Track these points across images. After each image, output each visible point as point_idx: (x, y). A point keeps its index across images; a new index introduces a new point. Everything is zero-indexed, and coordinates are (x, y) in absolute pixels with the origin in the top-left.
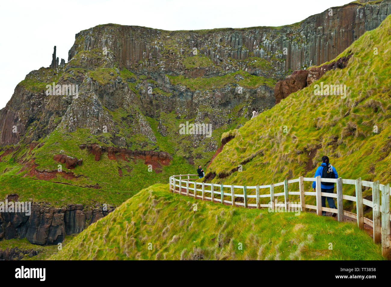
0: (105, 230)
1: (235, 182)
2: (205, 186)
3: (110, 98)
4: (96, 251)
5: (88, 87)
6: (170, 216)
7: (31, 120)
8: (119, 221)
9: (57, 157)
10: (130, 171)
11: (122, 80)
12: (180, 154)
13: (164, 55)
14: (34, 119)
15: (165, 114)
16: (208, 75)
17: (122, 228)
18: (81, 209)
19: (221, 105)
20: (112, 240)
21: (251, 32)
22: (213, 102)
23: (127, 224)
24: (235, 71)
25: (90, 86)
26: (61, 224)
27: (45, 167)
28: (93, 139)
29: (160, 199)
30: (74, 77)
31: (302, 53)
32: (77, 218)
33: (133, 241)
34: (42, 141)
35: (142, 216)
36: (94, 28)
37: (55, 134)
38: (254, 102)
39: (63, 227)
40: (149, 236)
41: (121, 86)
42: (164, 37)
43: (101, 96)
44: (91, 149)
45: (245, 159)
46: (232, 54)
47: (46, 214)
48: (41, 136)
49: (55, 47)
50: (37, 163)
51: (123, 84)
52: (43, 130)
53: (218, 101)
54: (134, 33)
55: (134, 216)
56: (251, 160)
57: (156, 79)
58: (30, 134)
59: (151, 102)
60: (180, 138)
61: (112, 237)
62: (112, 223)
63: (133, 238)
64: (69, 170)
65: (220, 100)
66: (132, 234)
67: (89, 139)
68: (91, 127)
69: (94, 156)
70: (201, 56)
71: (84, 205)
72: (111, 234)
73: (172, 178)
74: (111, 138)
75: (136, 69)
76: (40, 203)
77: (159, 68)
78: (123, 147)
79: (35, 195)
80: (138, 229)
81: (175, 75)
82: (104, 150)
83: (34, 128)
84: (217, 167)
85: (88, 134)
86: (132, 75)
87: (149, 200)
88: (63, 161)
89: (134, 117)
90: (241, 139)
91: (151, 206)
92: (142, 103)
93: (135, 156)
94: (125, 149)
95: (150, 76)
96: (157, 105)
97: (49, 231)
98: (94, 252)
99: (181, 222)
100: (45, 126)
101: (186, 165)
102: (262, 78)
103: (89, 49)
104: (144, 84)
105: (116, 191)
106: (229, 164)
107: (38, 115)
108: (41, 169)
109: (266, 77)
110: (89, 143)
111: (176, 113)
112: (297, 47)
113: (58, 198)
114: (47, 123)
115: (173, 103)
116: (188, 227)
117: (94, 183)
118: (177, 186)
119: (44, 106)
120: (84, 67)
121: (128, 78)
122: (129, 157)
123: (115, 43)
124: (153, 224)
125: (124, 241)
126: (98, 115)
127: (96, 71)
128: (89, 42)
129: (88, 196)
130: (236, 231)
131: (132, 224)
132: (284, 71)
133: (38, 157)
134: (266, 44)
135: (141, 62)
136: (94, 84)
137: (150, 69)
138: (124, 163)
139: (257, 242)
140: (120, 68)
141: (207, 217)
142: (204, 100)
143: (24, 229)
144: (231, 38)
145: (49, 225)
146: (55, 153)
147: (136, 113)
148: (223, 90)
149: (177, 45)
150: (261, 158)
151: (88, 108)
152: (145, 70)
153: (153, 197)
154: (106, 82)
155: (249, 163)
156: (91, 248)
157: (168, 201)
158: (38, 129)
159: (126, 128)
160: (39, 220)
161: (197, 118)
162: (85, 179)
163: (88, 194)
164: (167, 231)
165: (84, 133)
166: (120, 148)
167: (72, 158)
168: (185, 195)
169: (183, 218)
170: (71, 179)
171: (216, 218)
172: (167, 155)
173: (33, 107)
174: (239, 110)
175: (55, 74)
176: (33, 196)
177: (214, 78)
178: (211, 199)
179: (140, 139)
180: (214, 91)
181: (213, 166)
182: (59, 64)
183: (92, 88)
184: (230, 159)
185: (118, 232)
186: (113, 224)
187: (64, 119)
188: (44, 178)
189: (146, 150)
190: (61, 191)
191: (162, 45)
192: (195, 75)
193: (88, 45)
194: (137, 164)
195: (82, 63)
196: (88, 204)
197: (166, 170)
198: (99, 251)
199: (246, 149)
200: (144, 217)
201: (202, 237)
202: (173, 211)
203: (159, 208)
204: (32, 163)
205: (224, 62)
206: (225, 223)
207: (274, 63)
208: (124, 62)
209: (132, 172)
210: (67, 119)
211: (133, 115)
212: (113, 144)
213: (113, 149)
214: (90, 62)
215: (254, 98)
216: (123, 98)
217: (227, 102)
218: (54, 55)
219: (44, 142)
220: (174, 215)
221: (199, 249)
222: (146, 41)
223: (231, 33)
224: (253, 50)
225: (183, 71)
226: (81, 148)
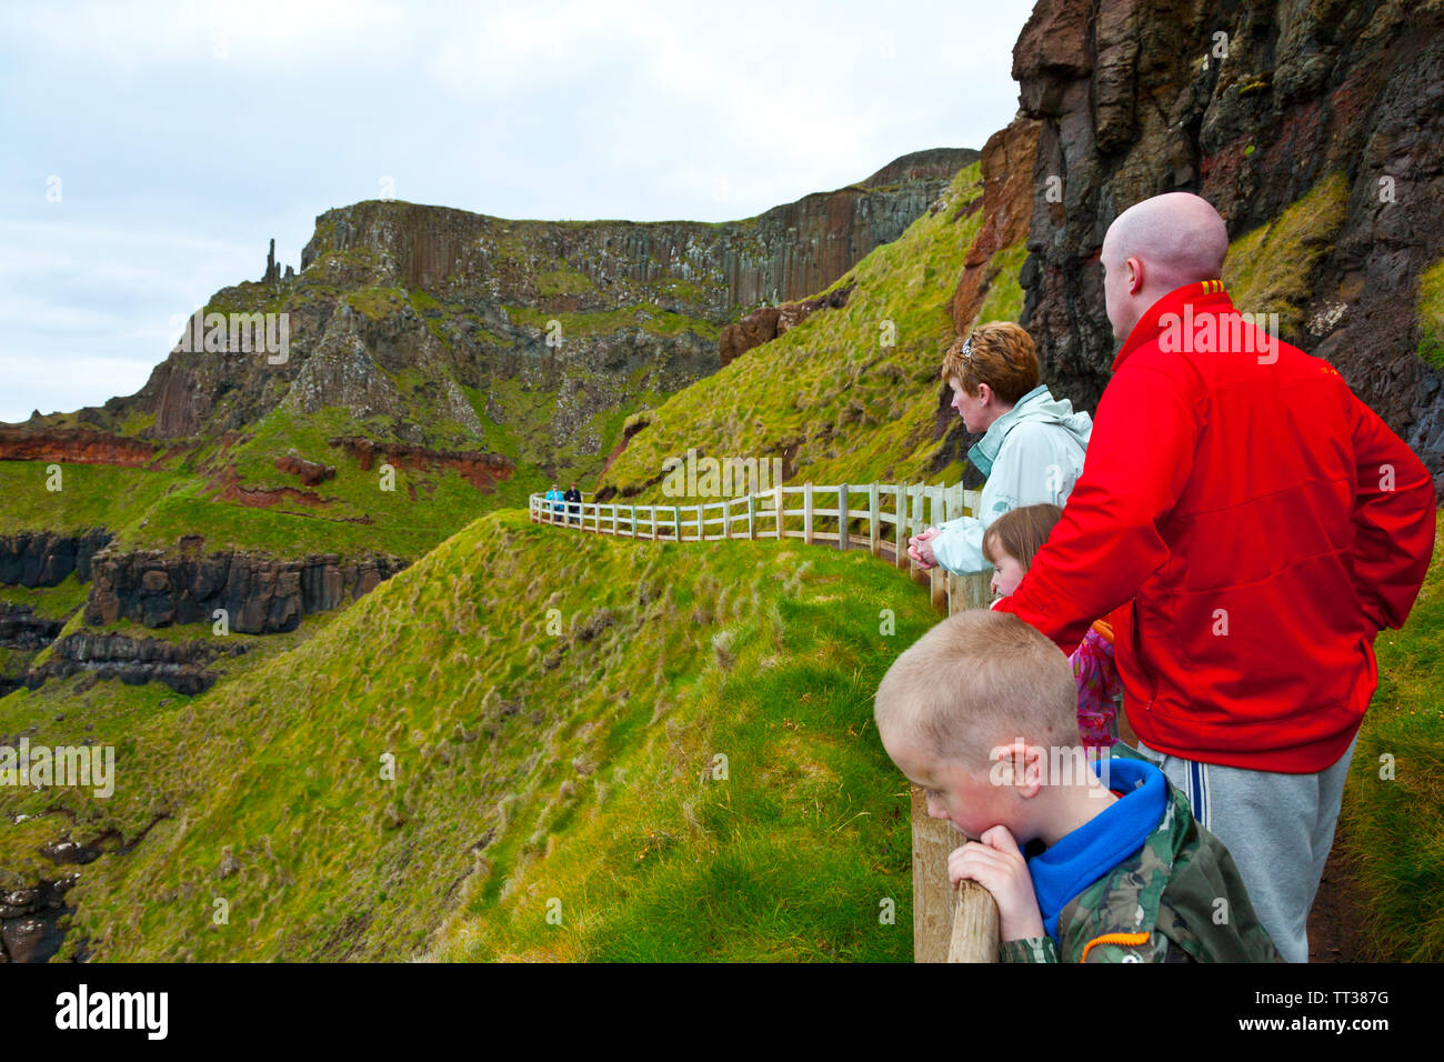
0: (411, 591)
1: (654, 503)
2: (601, 510)
3: (389, 347)
4: (398, 629)
5: (344, 325)
6: (539, 563)
7: (224, 389)
8: (438, 575)
9: (282, 461)
10: (432, 491)
11: (414, 313)
12: (530, 458)
13: (498, 267)
14: (231, 387)
15: (500, 381)
16: (585, 309)
17: (446, 588)
18: (335, 565)
19: (608, 366)
20: (427, 609)
21: (667, 231)
22: (594, 361)
23: (456, 580)
24: (635, 303)
25: (349, 323)
26: (295, 594)
27: (258, 482)
28: (356, 427)
29: (518, 533)
30: (315, 304)
31: (759, 275)
32: (326, 581)
33: (471, 607)
34: (251, 430)
35: (485, 563)
36: (355, 206)
37: (278, 418)
38: (671, 363)
39: (297, 599)
40: (501, 597)
41: (413, 324)
42: (499, 232)
43: (371, 344)
44: (352, 447)
46: (630, 270)
47: (262, 574)
48: (245, 420)
49: (273, 242)
50: (240, 474)
51: (415, 321)
52: (250, 408)
53: (602, 360)
54: (437, 220)
55: (466, 564)
57: (483, 313)
58: (222, 417)
59: (472, 358)
60: (531, 429)
61: (425, 604)
62: (425, 578)
63: (470, 603)
64: (309, 487)
65: (607, 357)
66: (467, 596)
67: (349, 428)
68: (352, 404)
69: (360, 461)
70: (571, 272)
71: (341, 556)
72: (424, 599)
73: (533, 498)
74: (392, 426)
75: (441, 291)
76: (250, 552)
77: (488, 291)
78: (417, 445)
79: (239, 537)
80: (477, 586)
81: (519, 306)
82: (378, 449)
83: (230, 404)
84: (619, 477)
85: (346, 419)
86: (435, 304)
87: (495, 536)
88: (294, 470)
89: (438, 386)
90: (663, 427)
91: (501, 546)
92: (455, 359)
93: (441, 462)
94: (421, 447)
95: (470, 306)
96: (484, 364)
97: (269, 606)
98: (393, 631)
99: (563, 570)
100: (254, 401)
101: (541, 480)
102: (685, 318)
103: (344, 249)
104: (458, 323)
105: (405, 528)
106: (641, 473)
108: (249, 486)
109: (694, 316)
110: (348, 435)
111: (521, 380)
112: (751, 264)
113: (288, 543)
114: (259, 394)
115: (516, 362)
116: (578, 578)
117: (360, 513)
118: (546, 511)
120: (335, 285)
121: (426, 310)
122: (430, 464)
123: (398, 238)
124: (508, 577)
125: (453, 609)
126: (366, 380)
127: (360, 292)
128: (345, 234)
129: (349, 539)
130: (671, 576)
131: (465, 580)
132: (726, 307)
133: (242, 461)
134: (693, 254)
135: (450, 278)
136: (357, 319)
137: (470, 293)
138: (420, 476)
139: (715, 586)
140: (410, 290)
141: (612, 559)
142: (577, 357)
143: (218, 604)
144: (628, 240)
145: (269, 596)
146: (279, 455)
147: (442, 379)
148: (613, 340)
149: (524, 248)
151: (346, 367)
152: (460, 294)
153: (505, 529)
154: (382, 315)
156: (385, 623)
157: (533, 536)
158: (240, 405)
159: (422, 407)
160: (248, 586)
161: (563, 392)
162: (342, 506)
163: (349, 535)
164: (536, 586)
165: (337, 415)
166: (412, 446)
167: (314, 464)
169: (566, 564)
170: (312, 506)
171: (632, 558)
172: (504, 461)
174: (642, 377)
175: (273, 296)
176: (235, 538)
177: (595, 314)
178: (613, 531)
179: (450, 430)
180: (595, 340)
181: (611, 476)
182: (282, 276)
183: (353, 327)
184: (643, 462)
185: (438, 594)
186: (427, 582)
187: (295, 387)
188: (256, 503)
189: (464, 450)
190: (294, 529)
191: (494, 248)
192: (559, 309)
193: (343, 241)
194: (445, 478)
195: (331, 276)
196: (349, 554)
197: (502, 490)
198: (404, 628)
200: (490, 565)
201: (608, 591)
202: (544, 554)
203: (517, 550)
204: (231, 474)
205: (616, 286)
206: (650, 565)
207: (709, 292)
208: (417, 277)
209: (436, 493)
210: (302, 389)
211: (435, 381)
212: (396, 438)
213: (397, 448)
214: (348, 274)
215: (670, 357)
216: (416, 348)
217: (620, 361)
218: (271, 258)
219: (254, 433)
220: (548, 560)
221: (605, 610)
222: (462, 238)
223: (628, 230)
224: (669, 264)
225: (535, 298)
226: (331, 444)
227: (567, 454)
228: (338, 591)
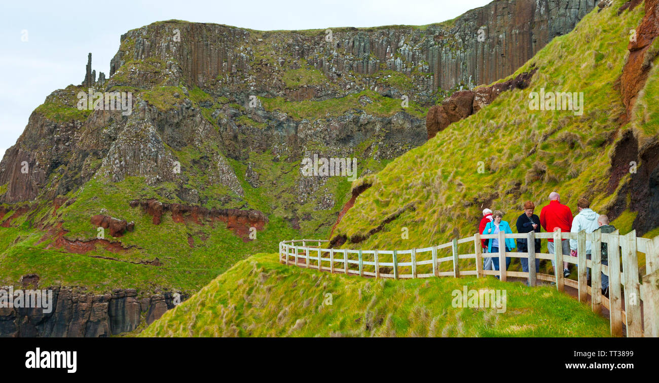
0: (190, 318)
1: (376, 247)
2: (335, 253)
3: (173, 131)
5: (141, 115)
6: (287, 296)
7: (55, 165)
8: (210, 305)
9: (96, 218)
10: (205, 240)
11: (192, 105)
12: (280, 213)
13: (254, 67)
14: (60, 163)
15: (256, 154)
16: (321, 97)
17: (216, 315)
18: (134, 297)
19: (339, 140)
21: (383, 33)
22: (328, 136)
23: (223, 309)
24: (359, 91)
25: (145, 113)
26: (104, 319)
27: (78, 234)
28: (149, 191)
29: (270, 272)
31: (457, 64)
32: (127, 309)
34: (73, 196)
35: (245, 296)
36: (149, 26)
37: (93, 185)
38: (388, 136)
39: (106, 323)
40: (257, 323)
41: (191, 113)
42: (254, 41)
43: (161, 129)
44: (147, 207)
45: (389, 215)
46: (355, 65)
47: (81, 304)
48: (70, 188)
49: (90, 55)
50: (66, 228)
51: (193, 110)
52: (74, 179)
53: (334, 136)
54: (209, 34)
55: (231, 297)
56: (398, 216)
57: (243, 103)
58: (54, 186)
59: (235, 137)
60: (279, 192)
61: (200, 328)
62: (200, 308)
63: (235, 327)
64: (115, 238)
65: (338, 133)
66: (232, 322)
67: (144, 192)
68: (147, 174)
69: (152, 218)
70: (310, 68)
71: (138, 290)
72: (199, 324)
73: (282, 244)
74: (176, 190)
75: (212, 87)
76: (72, 287)
77: (246, 86)
78: (194, 204)
79: (65, 276)
80: (240, 314)
81: (270, 96)
82: (166, 208)
83: (59, 176)
84: (349, 227)
85: (142, 185)
86: (207, 97)
87: (253, 275)
88: (105, 225)
89: (210, 159)
90: (382, 187)
91: (257, 282)
92: (222, 138)
93: (212, 217)
94: (197, 206)
95: (234, 98)
96: (244, 141)
97: (86, 327)
99: (305, 302)
100: (76, 173)
101: (288, 230)
103: (141, 58)
104: (225, 111)
105: (186, 268)
106: (366, 224)
107: (66, 156)
108: (71, 237)
110: (144, 197)
111: (272, 153)
112: (450, 56)
113: (99, 280)
114: (80, 168)
115: (268, 139)
116: (317, 307)
117: (152, 257)
118: (292, 255)
119: (74, 143)
120: (135, 85)
121: (201, 102)
122: (204, 219)
123: (180, 49)
124: (263, 307)
125: (221, 332)
126: (157, 156)
127: (152, 91)
128: (142, 47)
129: (144, 277)
130: (390, 307)
131: (230, 309)
132: (431, 91)
133: (67, 219)
134: (404, 51)
135: (219, 77)
136: (150, 110)
137: (233, 87)
138: (196, 228)
139: (427, 315)
140: (189, 87)
141: (343, 293)
142: (315, 134)
143: (49, 326)
144: (353, 42)
145: (85, 321)
146: (94, 214)
147: (213, 154)
148: (342, 120)
149: (274, 52)
150: (412, 214)
151: (142, 146)
152: (226, 89)
153: (260, 270)
154: (168, 107)
155: (394, 222)
157: (282, 274)
158: (66, 177)
159: (198, 175)
160: (71, 313)
162: (139, 251)
163: (143, 274)
164: (284, 315)
165: (135, 183)
166: (190, 205)
167: (119, 220)
168: (304, 267)
169: (307, 297)
170: (117, 251)
171: (360, 292)
172: (260, 216)
173: (58, 144)
174: (365, 148)
176: (62, 277)
177: (328, 100)
178: (344, 270)
179: (219, 193)
180: (328, 121)
181: (342, 226)
182: (97, 80)
183: (147, 116)
184: (367, 216)
185: (209, 320)
186: (201, 310)
187: (105, 163)
188: (77, 250)
189: (229, 208)
190: (104, 269)
191: (251, 53)
192: (301, 97)
193: (140, 52)
194: (215, 230)
195: (131, 79)
196: (144, 288)
199: (389, 201)
200: (249, 297)
201: (341, 319)
202: (291, 289)
203: (270, 285)
204: (59, 229)
205: (343, 78)
206: (374, 298)
207: (417, 79)
208: (195, 78)
209: (208, 241)
210: (110, 163)
211: (208, 156)
212: (179, 199)
213: (179, 207)
214: (144, 77)
215: (387, 131)
216: (194, 131)
217: (348, 136)
218: (89, 67)
219: (76, 197)
220: (293, 294)
222: (227, 47)
223: (353, 35)
224: (385, 59)
225: (282, 90)
226: (131, 205)
227: (308, 210)
228: (136, 317)
